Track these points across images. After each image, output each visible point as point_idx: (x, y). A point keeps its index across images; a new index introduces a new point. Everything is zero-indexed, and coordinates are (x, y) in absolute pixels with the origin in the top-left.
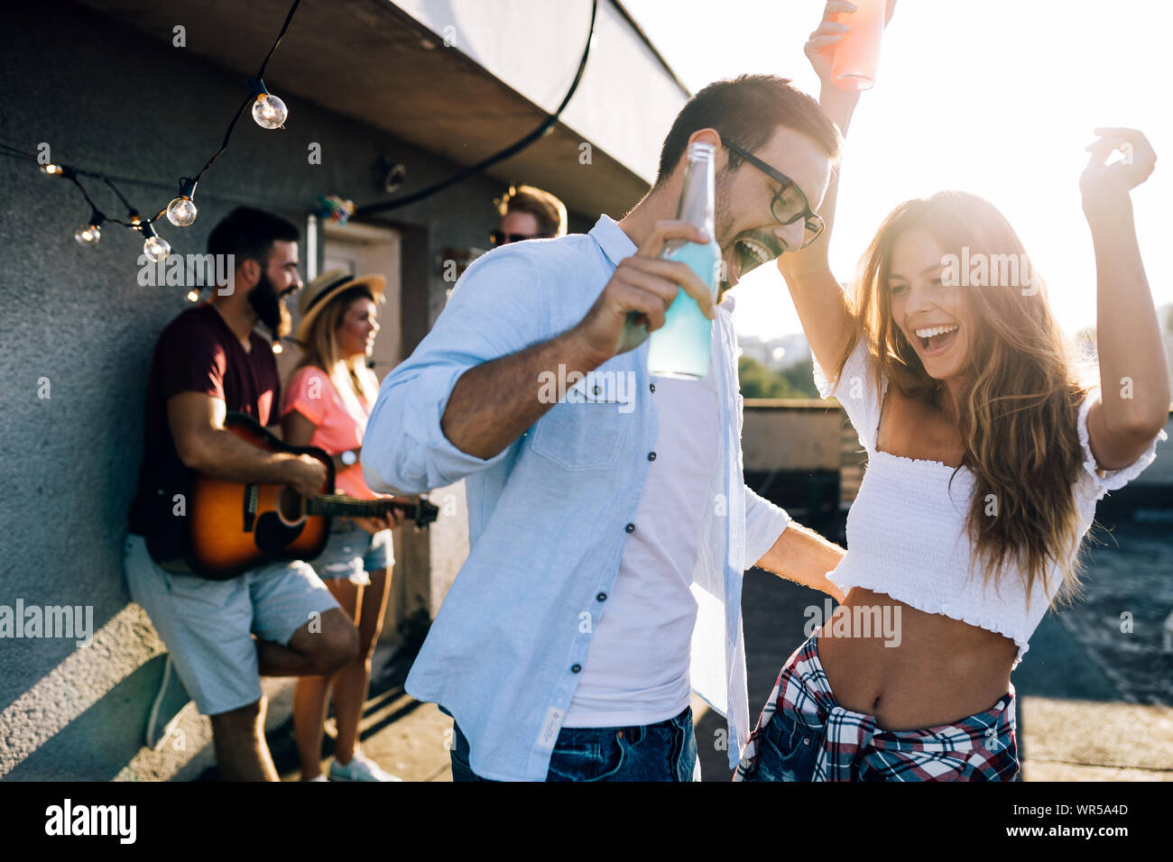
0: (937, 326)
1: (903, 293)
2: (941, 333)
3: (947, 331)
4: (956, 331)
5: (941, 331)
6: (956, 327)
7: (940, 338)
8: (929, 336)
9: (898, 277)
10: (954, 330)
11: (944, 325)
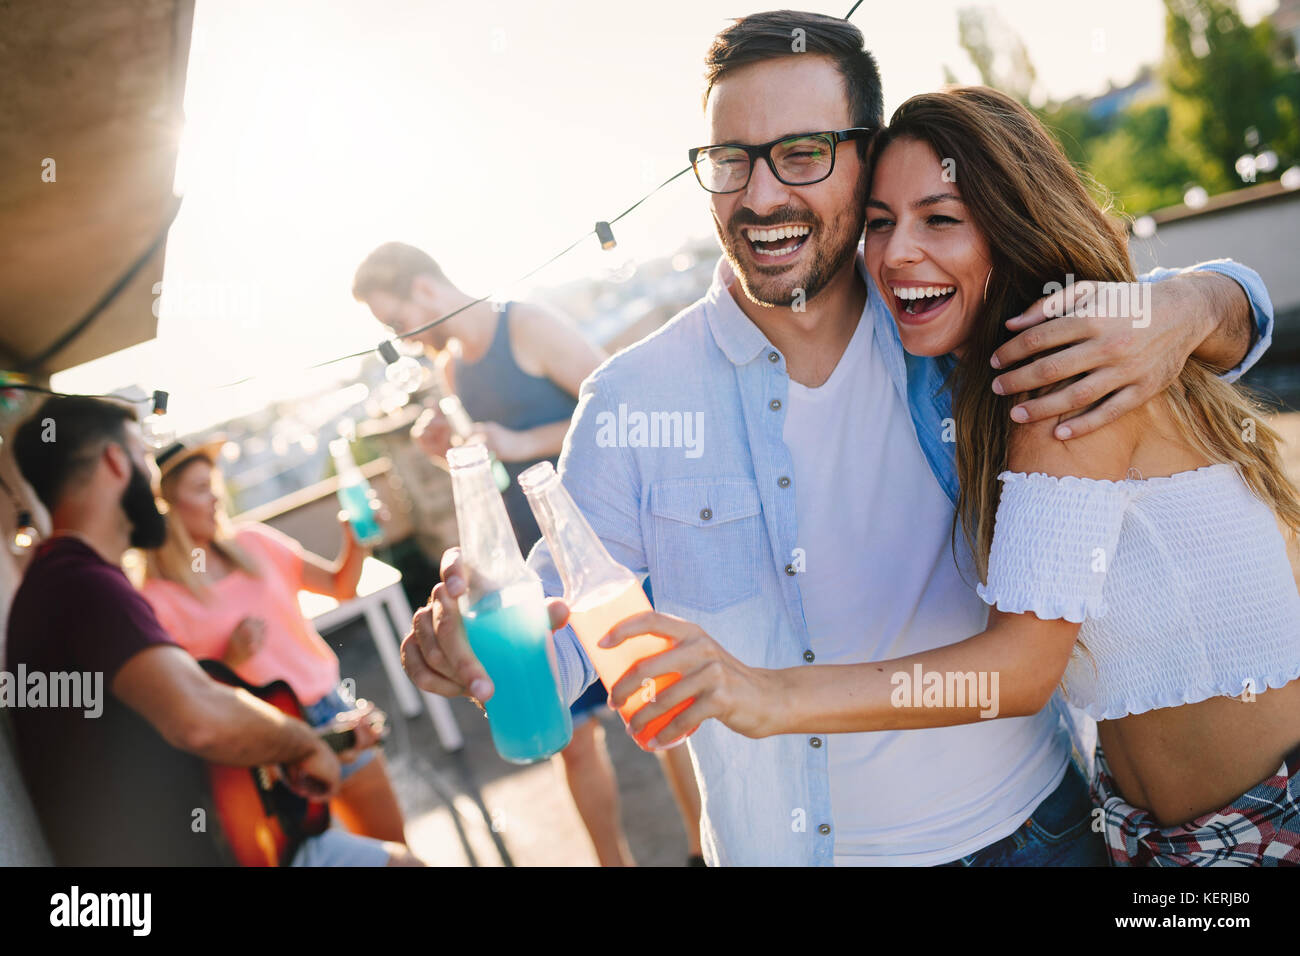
0: (925, 285)
1: (884, 228)
2: (929, 295)
3: (937, 294)
4: (949, 296)
5: (930, 292)
6: (950, 290)
7: (927, 303)
8: (911, 298)
9: (882, 206)
10: (947, 294)
11: (934, 285)
